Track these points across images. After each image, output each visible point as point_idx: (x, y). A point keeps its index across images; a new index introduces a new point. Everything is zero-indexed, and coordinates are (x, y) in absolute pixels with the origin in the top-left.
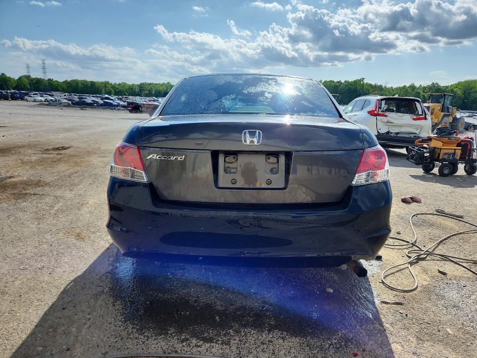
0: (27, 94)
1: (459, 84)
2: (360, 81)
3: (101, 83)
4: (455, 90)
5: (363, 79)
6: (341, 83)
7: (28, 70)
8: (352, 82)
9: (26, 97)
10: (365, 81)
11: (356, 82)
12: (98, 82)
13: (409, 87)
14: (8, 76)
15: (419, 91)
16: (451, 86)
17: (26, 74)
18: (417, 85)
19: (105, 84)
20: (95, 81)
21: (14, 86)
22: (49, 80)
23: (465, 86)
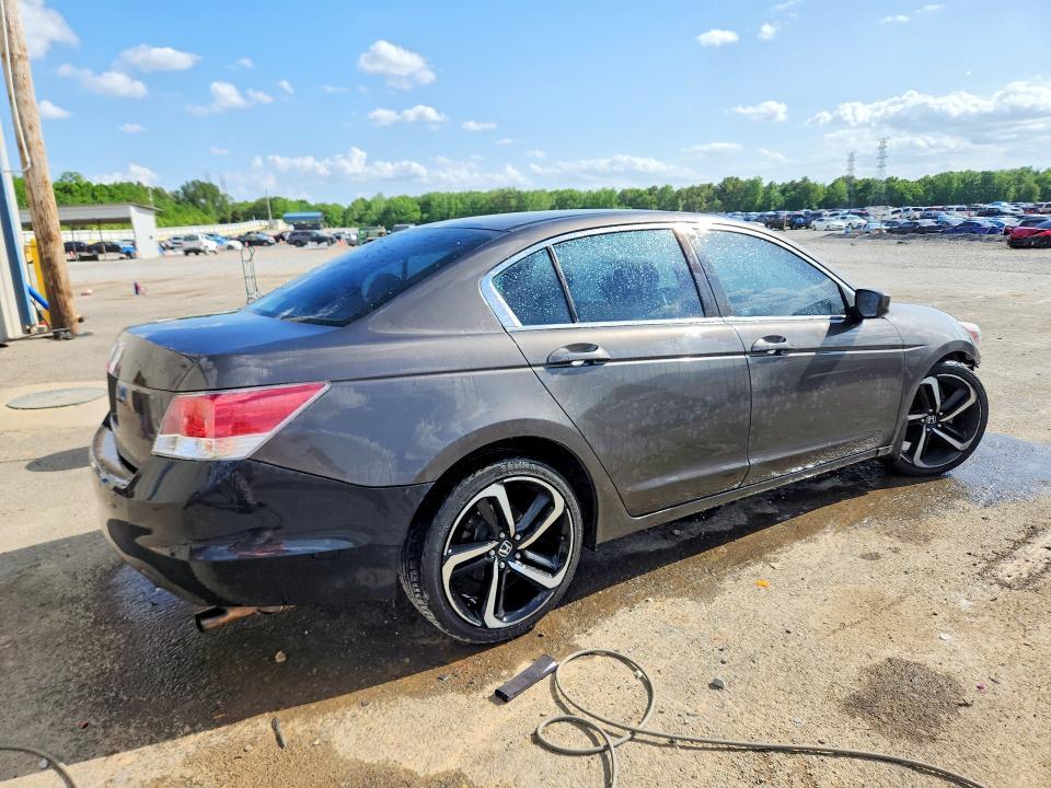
0: (818, 216)
3: (1009, 174)
7: (851, 165)
9: (814, 223)
12: (1002, 171)
14: (812, 181)
17: (845, 174)
19: (1022, 174)
20: (993, 170)
21: (820, 199)
22: (890, 180)
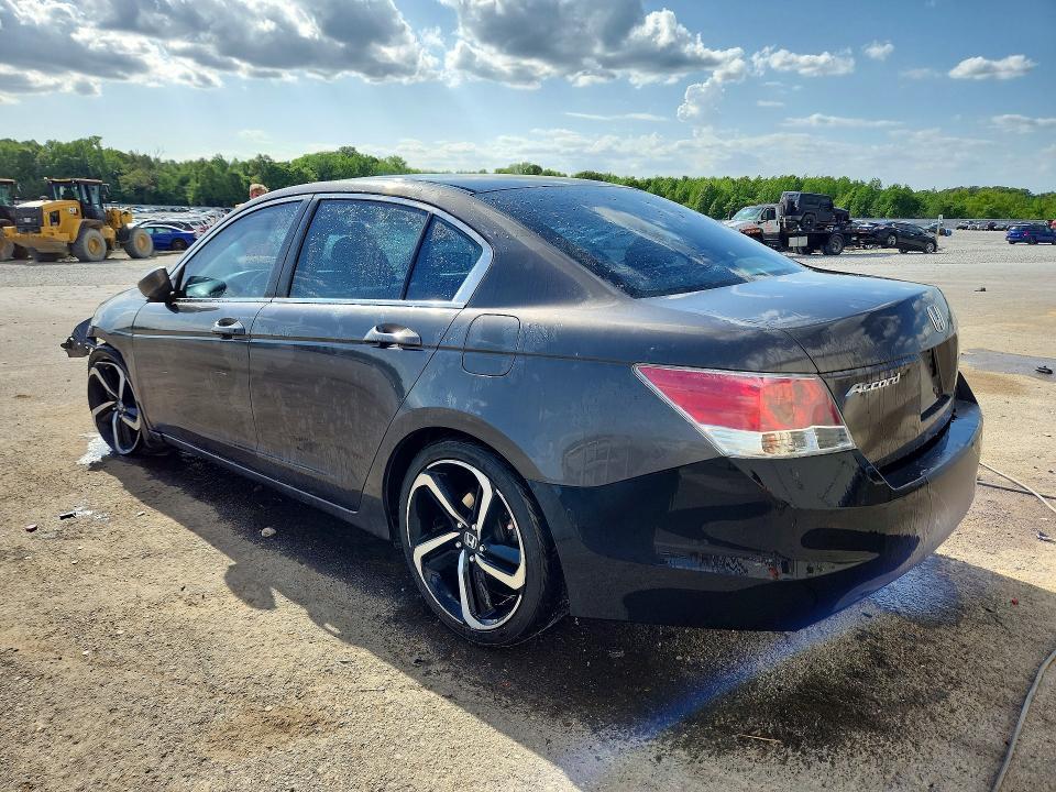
1: (307, 159)
2: (89, 142)
4: (304, 171)
5: (97, 139)
6: (39, 147)
8: (68, 144)
10: (104, 145)
11: (79, 147)
13: (213, 162)
15: (235, 171)
16: (295, 162)
18: (229, 158)
23: (318, 164)
